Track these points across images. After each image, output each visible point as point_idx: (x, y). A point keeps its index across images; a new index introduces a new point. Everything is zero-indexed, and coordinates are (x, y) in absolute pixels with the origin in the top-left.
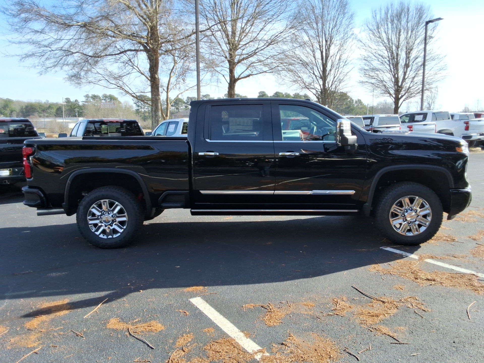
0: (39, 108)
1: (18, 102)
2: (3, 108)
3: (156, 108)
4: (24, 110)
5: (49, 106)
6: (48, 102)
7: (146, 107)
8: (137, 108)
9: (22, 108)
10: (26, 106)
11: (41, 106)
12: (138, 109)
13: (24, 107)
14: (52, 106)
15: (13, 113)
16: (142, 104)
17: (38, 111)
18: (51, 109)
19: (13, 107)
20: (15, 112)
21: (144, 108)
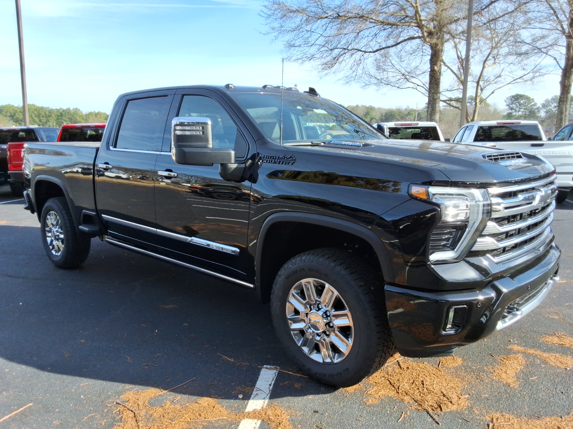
0: (399, 114)
1: (380, 109)
2: (364, 115)
3: (433, 109)
4: (384, 117)
5: (409, 113)
6: (408, 108)
7: (522, 110)
8: (510, 111)
9: (381, 116)
10: (386, 113)
11: (400, 112)
12: (511, 113)
13: (384, 114)
14: (411, 113)
15: (372, 121)
16: (517, 106)
17: (396, 118)
18: (410, 116)
19: (373, 114)
20: (374, 120)
21: (519, 111)
